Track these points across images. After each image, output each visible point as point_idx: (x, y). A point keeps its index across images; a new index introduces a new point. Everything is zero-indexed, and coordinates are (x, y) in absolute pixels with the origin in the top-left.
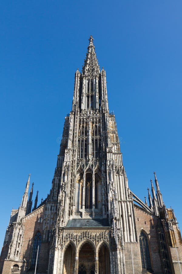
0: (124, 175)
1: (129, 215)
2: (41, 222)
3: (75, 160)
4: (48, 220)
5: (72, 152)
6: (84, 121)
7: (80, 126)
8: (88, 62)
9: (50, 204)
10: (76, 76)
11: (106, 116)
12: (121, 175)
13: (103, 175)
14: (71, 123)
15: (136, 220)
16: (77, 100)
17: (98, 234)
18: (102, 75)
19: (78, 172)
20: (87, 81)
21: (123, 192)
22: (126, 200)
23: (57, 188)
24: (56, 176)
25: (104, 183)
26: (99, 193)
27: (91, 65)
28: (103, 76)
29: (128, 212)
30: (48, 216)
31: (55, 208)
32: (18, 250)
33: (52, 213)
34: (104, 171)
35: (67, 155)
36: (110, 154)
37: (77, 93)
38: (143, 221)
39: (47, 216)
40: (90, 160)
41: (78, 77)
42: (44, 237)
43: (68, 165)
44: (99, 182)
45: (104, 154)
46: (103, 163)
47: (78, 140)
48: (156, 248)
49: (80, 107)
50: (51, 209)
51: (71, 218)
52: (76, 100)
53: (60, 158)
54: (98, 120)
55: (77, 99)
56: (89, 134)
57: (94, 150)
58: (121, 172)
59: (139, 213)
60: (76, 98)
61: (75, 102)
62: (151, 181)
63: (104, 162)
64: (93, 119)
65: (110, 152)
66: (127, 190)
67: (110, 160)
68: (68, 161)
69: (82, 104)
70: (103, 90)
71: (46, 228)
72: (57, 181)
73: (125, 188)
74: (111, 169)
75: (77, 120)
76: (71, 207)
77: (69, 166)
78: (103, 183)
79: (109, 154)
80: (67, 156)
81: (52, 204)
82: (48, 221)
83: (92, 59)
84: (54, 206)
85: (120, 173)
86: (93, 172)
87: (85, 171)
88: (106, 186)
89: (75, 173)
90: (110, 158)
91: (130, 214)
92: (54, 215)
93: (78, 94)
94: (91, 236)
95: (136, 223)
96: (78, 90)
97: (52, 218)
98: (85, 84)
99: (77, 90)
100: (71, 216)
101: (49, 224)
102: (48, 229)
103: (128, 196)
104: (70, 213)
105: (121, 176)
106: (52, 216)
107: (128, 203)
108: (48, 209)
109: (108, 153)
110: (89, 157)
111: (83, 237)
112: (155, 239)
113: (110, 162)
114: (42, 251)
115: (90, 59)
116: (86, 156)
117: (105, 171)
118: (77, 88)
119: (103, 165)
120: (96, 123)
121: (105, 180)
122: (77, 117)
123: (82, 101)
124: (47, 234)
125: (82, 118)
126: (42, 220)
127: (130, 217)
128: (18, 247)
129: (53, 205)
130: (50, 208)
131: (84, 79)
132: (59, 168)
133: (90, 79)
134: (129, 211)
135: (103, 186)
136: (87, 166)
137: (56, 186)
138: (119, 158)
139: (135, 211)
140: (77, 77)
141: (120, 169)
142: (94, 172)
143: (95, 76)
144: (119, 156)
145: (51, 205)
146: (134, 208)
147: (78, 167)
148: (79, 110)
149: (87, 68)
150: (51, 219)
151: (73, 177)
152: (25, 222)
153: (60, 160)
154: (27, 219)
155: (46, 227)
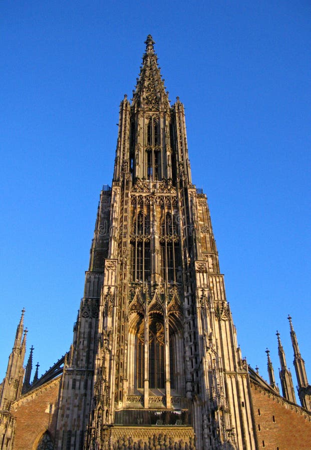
0: (230, 320)
1: (241, 403)
2: (53, 412)
3: (125, 284)
4: (68, 409)
5: (119, 265)
6: (142, 201)
7: (133, 213)
8: (146, 84)
9: (70, 376)
10: (122, 110)
11: (190, 194)
12: (223, 320)
13: (186, 317)
14: (115, 205)
15: (256, 413)
16: (126, 158)
18: (176, 111)
19: (132, 309)
20: (147, 121)
21: (229, 355)
22: (235, 372)
23: (86, 342)
24: (84, 317)
25: (190, 336)
26: (178, 356)
27: (152, 90)
28: (179, 112)
29: (239, 397)
30: (67, 401)
31: (82, 383)
33: (76, 395)
34: (189, 311)
35: (110, 271)
36: (203, 275)
37: (124, 144)
38: (270, 415)
40: (158, 285)
41: (126, 110)
42: (60, 445)
43: (113, 293)
44: (177, 334)
45: (188, 274)
46: (185, 294)
47: (131, 242)
49: (133, 171)
50: (74, 387)
51: (121, 406)
52: (123, 158)
53: (90, 277)
54: (172, 202)
55: (126, 155)
56: (153, 230)
57: (164, 266)
58: (223, 314)
59: (261, 399)
60: (124, 155)
61: (121, 161)
62: (278, 334)
63: (188, 291)
64: (161, 200)
65: (203, 271)
66: (235, 350)
67: (203, 286)
68: (113, 284)
69: (137, 167)
70: (181, 143)
71: (64, 426)
72: (84, 328)
73: (233, 346)
74: (207, 307)
75: (127, 199)
76: (121, 384)
77: (114, 295)
78: (186, 335)
79: (201, 274)
80: (110, 274)
81: (77, 375)
82: (68, 412)
83: (153, 79)
84: (80, 381)
85: (223, 316)
86: (164, 311)
87: (148, 307)
88: (194, 342)
89: (127, 311)
90: (202, 282)
91: (242, 400)
92: (81, 399)
93: (127, 145)
95: (255, 418)
96: (127, 138)
97: (77, 404)
98: (142, 126)
99: (125, 137)
100: (120, 402)
101: (70, 418)
102: (68, 429)
103: (239, 363)
104: (119, 397)
105: (222, 323)
106: (77, 402)
107: (240, 379)
108: (66, 386)
109: (199, 272)
110: (157, 280)
113: (202, 291)
115: (150, 79)
116: (148, 275)
117: (191, 310)
118: (125, 134)
119: (188, 297)
120: (169, 208)
121: (192, 330)
122: (127, 194)
123: (137, 161)
124: (66, 438)
125: (137, 194)
127: (243, 406)
129: (78, 377)
130: (71, 383)
131: (139, 116)
132: (90, 300)
133: (153, 117)
134: (242, 395)
135: (187, 341)
136: (151, 299)
137: (84, 338)
138: (218, 284)
139: (253, 395)
140: (124, 111)
141: (220, 307)
142: (167, 312)
143: (162, 112)
144: (218, 280)
145: (74, 377)
146: (251, 389)
147: (132, 299)
148: (131, 179)
149: (145, 95)
150: (75, 406)
151: (122, 320)
152: (16, 410)
153: (90, 282)
154: (20, 404)
155: (63, 423)
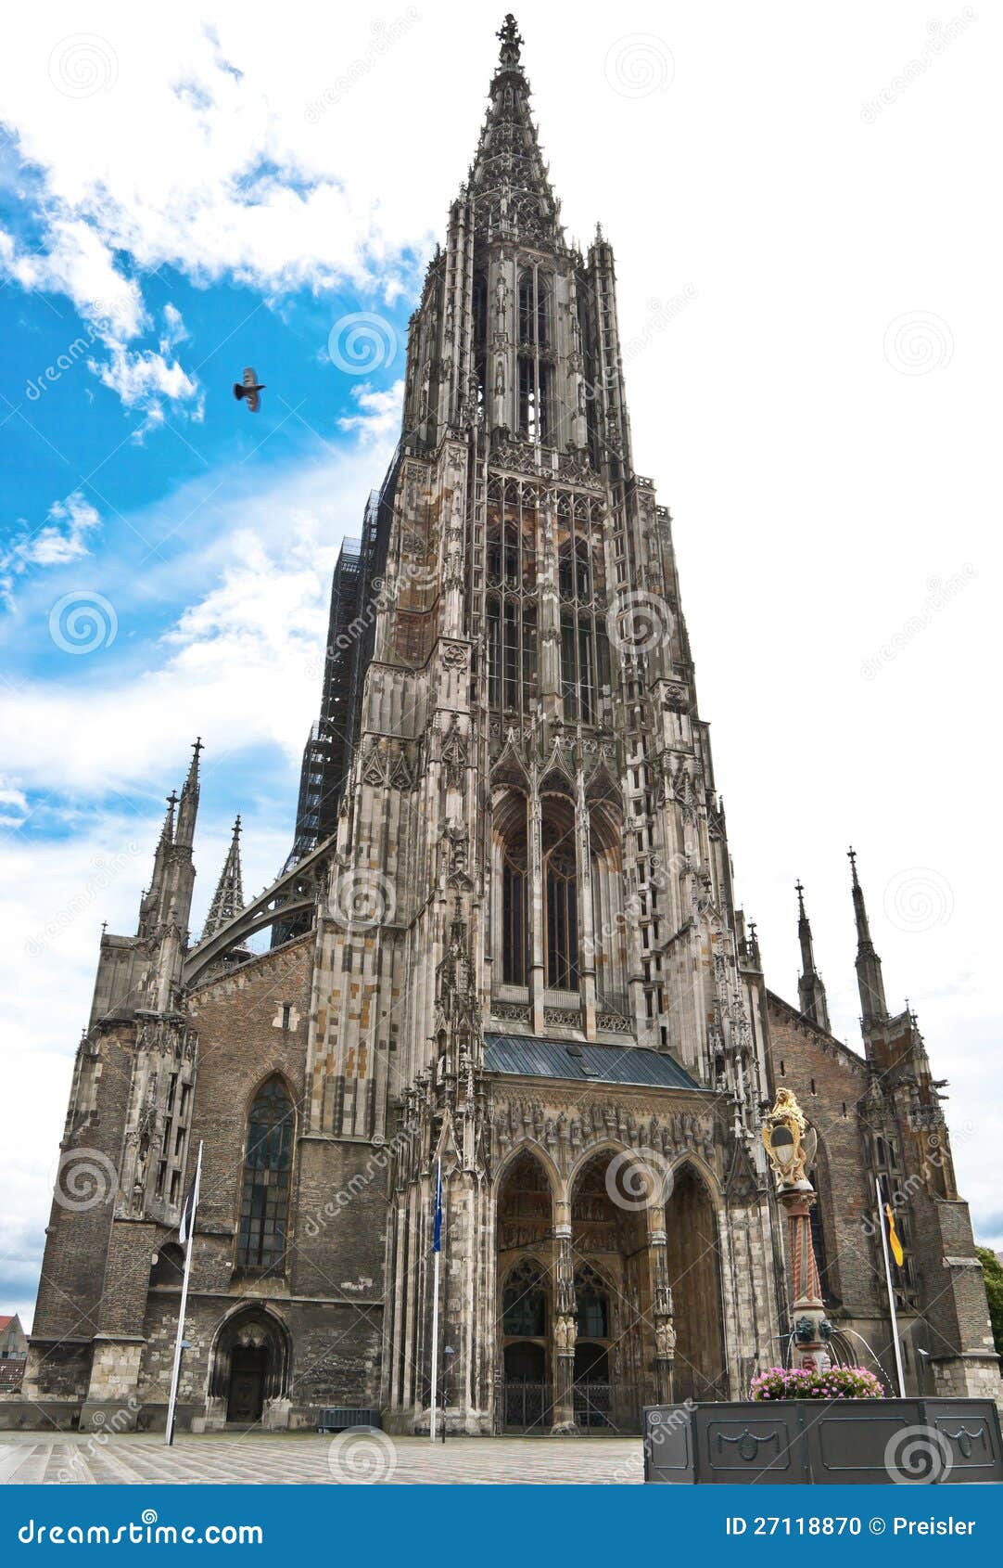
2: (293, 1027)
4: (334, 1022)
6: (516, 496)
9: (337, 937)
10: (455, 226)
17: (663, 1122)
19: (496, 780)
23: (375, 852)
24: (369, 783)
25: (641, 867)
30: (329, 1002)
31: (370, 959)
32: (178, 1169)
33: (355, 988)
34: (637, 804)
35: (453, 673)
36: (680, 719)
37: (462, 325)
38: (805, 1078)
39: (324, 999)
41: (466, 230)
42: (316, 1111)
43: (463, 732)
44: (604, 858)
48: (856, 1203)
50: (347, 966)
53: (382, 679)
59: (787, 1039)
64: (564, 501)
66: (734, 915)
67: (679, 747)
68: (462, 707)
71: (326, 1063)
74: (690, 799)
75: (480, 481)
77: (467, 737)
78: (630, 863)
79: (675, 716)
80: (453, 680)
82: (334, 1030)
84: (363, 952)
86: (574, 796)
87: (535, 781)
89: (487, 783)
90: (677, 736)
92: (366, 999)
94: (629, 1129)
97: (358, 1011)
101: (339, 1046)
102: (337, 1071)
106: (356, 1005)
108: (327, 960)
109: (670, 709)
111: (595, 1129)
112: (851, 1161)
114: (313, 1184)
122: (480, 469)
124: (331, 1095)
125: (503, 475)
126: (295, 1019)
128: (176, 1154)
129: (358, 942)
130: (339, 955)
131: (501, 254)
132: (383, 739)
133: (535, 266)
135: (633, 880)
136: (544, 758)
139: (771, 1028)
142: (582, 798)
145: (347, 939)
146: (768, 1012)
147: (500, 753)
150: (351, 1017)
152: (195, 1015)
154: (205, 999)
155: (322, 1055)
